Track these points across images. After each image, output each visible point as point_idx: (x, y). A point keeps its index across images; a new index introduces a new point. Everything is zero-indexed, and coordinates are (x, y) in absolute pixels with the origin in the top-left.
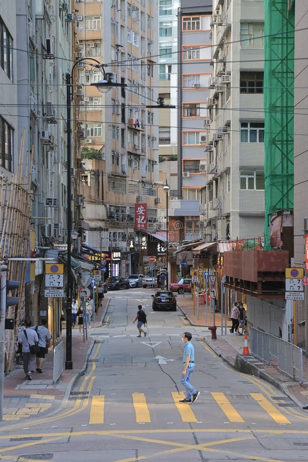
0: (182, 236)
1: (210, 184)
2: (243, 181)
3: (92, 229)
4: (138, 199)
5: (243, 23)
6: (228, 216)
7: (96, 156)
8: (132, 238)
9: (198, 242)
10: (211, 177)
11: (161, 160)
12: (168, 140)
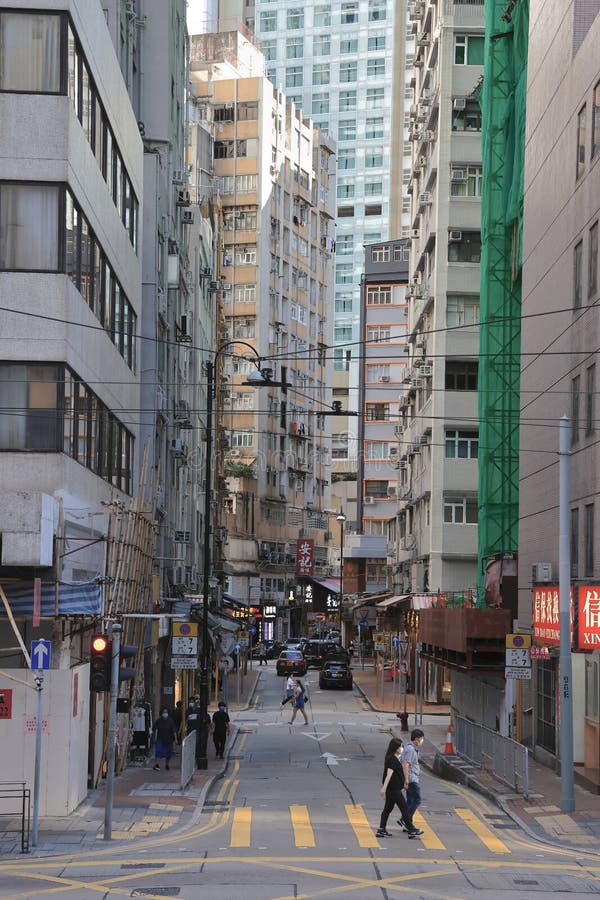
0: (362, 587)
1: (402, 514)
2: (448, 511)
3: (236, 574)
4: (302, 532)
5: (450, 296)
6: (426, 559)
7: (246, 474)
8: (291, 587)
10: (403, 504)
11: (335, 480)
12: (343, 453)
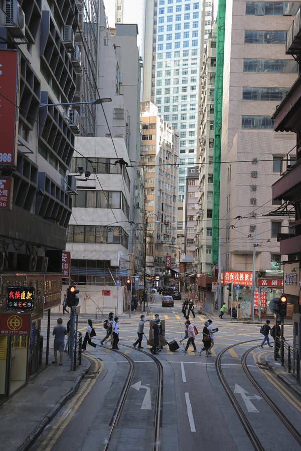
0: (185, 271)
1: (196, 250)
2: (207, 251)
3: (148, 266)
4: (167, 254)
5: (208, 192)
6: (201, 264)
7: (151, 236)
8: (164, 271)
9: (191, 273)
10: (196, 248)
11: (178, 237)
12: (181, 228)
